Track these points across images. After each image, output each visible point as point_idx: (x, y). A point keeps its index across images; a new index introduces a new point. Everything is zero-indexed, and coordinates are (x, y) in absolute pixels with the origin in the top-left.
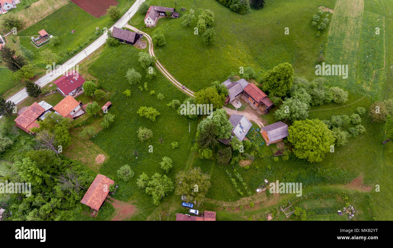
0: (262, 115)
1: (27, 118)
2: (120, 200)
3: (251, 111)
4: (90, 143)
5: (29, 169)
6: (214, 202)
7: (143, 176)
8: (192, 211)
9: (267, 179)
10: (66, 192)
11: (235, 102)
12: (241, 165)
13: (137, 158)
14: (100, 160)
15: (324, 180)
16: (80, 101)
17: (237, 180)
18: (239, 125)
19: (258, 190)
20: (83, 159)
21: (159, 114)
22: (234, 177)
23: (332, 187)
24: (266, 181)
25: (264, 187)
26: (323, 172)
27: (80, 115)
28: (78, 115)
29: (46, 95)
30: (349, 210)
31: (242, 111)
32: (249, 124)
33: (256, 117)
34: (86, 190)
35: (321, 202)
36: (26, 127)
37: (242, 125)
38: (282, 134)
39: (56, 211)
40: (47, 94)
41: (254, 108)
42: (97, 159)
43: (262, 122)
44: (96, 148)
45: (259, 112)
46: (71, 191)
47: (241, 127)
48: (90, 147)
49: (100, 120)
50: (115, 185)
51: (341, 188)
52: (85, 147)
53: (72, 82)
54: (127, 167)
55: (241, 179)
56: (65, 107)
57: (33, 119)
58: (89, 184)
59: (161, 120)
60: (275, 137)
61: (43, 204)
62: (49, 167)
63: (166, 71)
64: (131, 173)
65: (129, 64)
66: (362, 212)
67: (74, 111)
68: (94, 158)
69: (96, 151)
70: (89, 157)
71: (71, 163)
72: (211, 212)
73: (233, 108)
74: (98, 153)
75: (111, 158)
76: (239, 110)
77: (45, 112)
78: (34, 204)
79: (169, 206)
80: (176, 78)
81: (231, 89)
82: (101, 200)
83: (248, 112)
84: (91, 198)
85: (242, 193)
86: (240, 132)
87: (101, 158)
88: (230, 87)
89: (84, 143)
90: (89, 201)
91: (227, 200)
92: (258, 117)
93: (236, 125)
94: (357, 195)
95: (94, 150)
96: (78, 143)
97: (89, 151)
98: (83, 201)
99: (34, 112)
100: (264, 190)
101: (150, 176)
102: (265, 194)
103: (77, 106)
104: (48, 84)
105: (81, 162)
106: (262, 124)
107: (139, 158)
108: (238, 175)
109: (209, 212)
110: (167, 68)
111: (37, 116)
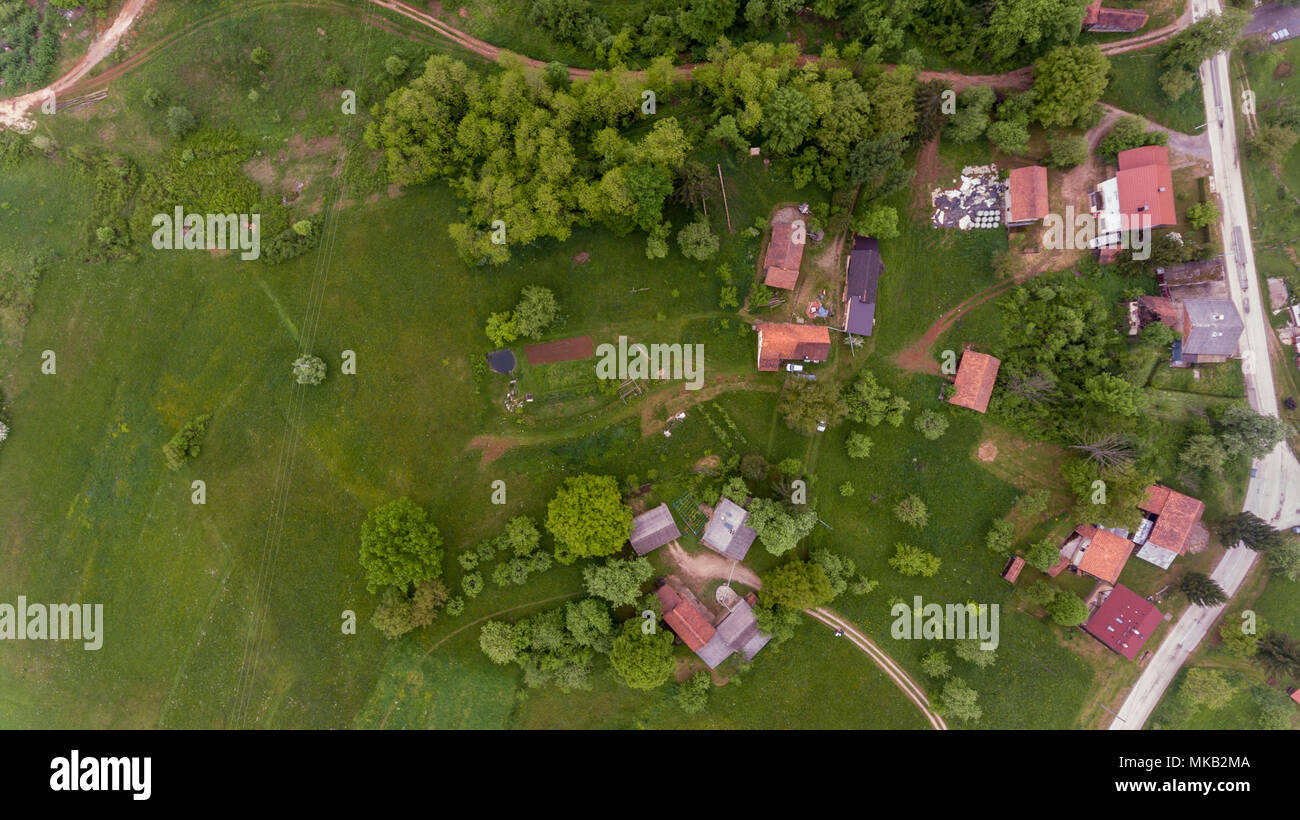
0: (671, 574)
1: (1179, 514)
2: (928, 375)
3: (694, 582)
4: (1019, 482)
5: (1117, 394)
6: (762, 386)
7: (897, 420)
8: (798, 368)
9: (664, 437)
10: (1033, 373)
11: (731, 601)
12: (717, 457)
13: (915, 460)
14: (988, 450)
15: (557, 450)
16: (1079, 573)
17: (725, 426)
18: (735, 529)
19: (683, 415)
20: (1023, 446)
21: (892, 561)
22: (730, 432)
23: (542, 439)
24: (667, 433)
25: (671, 422)
26: (556, 465)
27: (1065, 544)
28: (1072, 545)
29: (1167, 587)
30: (513, 403)
31: (714, 579)
32: (711, 537)
33: (683, 566)
34: (998, 381)
35: (562, 412)
36: (1172, 495)
37: (727, 530)
38: (641, 524)
39: (1038, 342)
40: (1167, 591)
41: (688, 590)
42: (995, 451)
43: (671, 556)
44: (1003, 475)
45: (678, 580)
46: (1025, 377)
47: (729, 526)
48: (1018, 474)
49: (1017, 539)
50: (945, 397)
51: (524, 440)
52: (1028, 474)
53: (1118, 620)
54: (934, 434)
55: (717, 429)
56: (1107, 550)
57: (1164, 514)
58: (996, 395)
59: (882, 548)
60: (656, 517)
61: (1064, 348)
62: (1085, 413)
63: (898, 680)
64: (921, 423)
65: (994, 694)
66: (494, 401)
67: (1083, 550)
68: (1001, 451)
69: (1002, 467)
70: (1011, 452)
71: (1044, 433)
72: (767, 370)
73: (734, 585)
74: (997, 463)
75: (967, 456)
76: (721, 581)
77: (1148, 538)
78: (1082, 346)
79: (839, 373)
80: (869, 660)
81: (749, 624)
82: (965, 367)
83: (700, 578)
84: (985, 366)
85: (715, 405)
86: (730, 515)
87: (986, 453)
88: (747, 634)
89: (1032, 481)
90: (986, 362)
91: (740, 393)
92: (680, 567)
93: (740, 528)
94: (498, 430)
95: (1007, 470)
96: (1044, 479)
97: (1016, 466)
98: (997, 362)
99: (1172, 531)
100: (671, 418)
101: (885, 422)
102: (669, 410)
103: (1081, 562)
104: (1177, 621)
105: (1026, 440)
106: (673, 551)
107: (911, 460)
108: (723, 435)
109: (770, 369)
110: (897, 688)
111: (1159, 523)
